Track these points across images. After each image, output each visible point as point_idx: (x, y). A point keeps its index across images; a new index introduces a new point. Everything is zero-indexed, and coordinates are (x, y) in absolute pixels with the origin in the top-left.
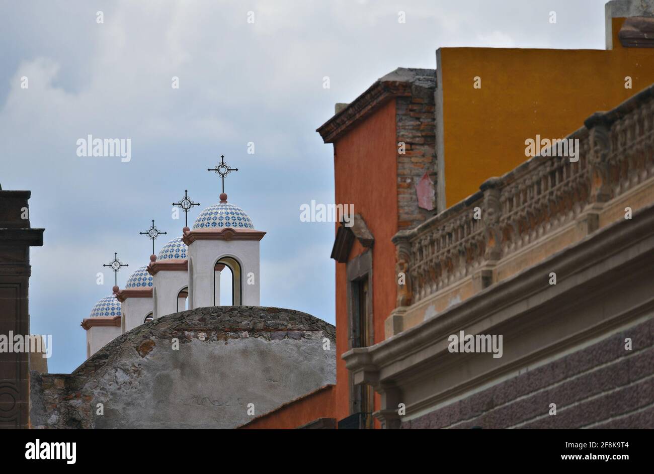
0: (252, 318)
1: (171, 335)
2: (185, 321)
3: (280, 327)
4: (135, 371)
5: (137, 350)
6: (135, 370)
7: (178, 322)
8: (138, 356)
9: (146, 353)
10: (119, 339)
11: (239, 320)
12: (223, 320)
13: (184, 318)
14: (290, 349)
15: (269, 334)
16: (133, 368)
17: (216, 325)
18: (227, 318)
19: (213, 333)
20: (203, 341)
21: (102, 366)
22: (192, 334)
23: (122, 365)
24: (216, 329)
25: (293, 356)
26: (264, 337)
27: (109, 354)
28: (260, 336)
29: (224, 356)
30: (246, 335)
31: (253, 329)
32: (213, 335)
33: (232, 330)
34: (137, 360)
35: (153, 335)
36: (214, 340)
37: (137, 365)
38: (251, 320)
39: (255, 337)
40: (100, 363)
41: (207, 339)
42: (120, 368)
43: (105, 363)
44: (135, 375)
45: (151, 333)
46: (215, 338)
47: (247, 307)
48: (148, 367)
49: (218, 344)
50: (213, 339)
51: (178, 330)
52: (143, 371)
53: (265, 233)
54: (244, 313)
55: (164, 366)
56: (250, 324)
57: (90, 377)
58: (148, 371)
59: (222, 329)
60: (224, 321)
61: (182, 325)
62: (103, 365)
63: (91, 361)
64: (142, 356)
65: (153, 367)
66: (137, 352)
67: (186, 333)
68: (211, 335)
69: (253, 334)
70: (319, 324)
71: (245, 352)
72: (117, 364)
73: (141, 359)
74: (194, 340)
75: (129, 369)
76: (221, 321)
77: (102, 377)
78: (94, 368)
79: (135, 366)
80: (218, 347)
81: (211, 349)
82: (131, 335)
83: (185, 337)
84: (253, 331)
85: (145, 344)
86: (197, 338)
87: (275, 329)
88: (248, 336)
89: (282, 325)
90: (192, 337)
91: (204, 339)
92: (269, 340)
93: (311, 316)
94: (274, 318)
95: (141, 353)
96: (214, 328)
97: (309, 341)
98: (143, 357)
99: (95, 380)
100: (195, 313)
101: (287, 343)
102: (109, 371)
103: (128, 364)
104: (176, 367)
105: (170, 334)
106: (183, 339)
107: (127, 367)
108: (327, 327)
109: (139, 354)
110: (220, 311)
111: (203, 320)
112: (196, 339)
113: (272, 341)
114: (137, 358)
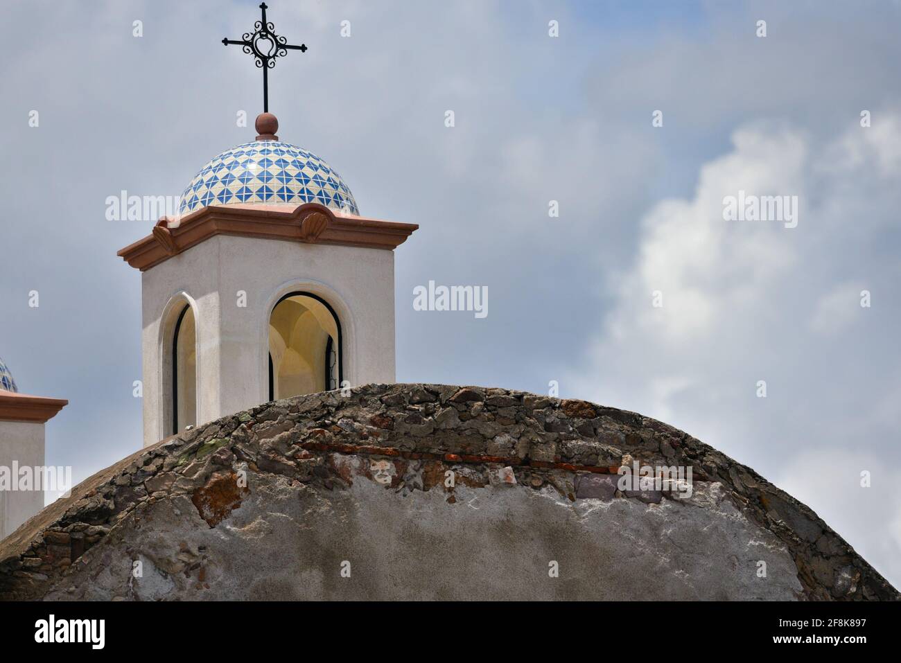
0: (523, 428)
1: (291, 463)
2: (333, 423)
3: (601, 463)
4: (190, 569)
5: (195, 500)
6: (187, 564)
7: (312, 424)
8: (197, 519)
9: (222, 514)
10: (140, 464)
11: (489, 432)
12: (443, 426)
13: (329, 413)
14: (632, 529)
15: (570, 479)
16: (184, 557)
17: (423, 441)
18: (454, 422)
19: (413, 464)
20: (387, 487)
21: (91, 544)
22: (355, 462)
23: (153, 546)
24: (421, 454)
25: (642, 553)
26: (555, 486)
27: (112, 506)
28: (545, 483)
29: (447, 537)
30: (507, 477)
31: (527, 461)
32: (412, 472)
33: (465, 459)
34: (196, 534)
35: (240, 459)
36: (416, 486)
37: (195, 550)
38: (522, 435)
39: (535, 488)
40: (87, 535)
41: (396, 482)
42: (148, 556)
43: (102, 534)
44: (190, 580)
45: (234, 450)
46: (419, 480)
47: (508, 393)
48: (227, 558)
49: (428, 499)
50: (412, 483)
51: (314, 449)
52: (212, 567)
53: (416, 227)
54: (501, 411)
55: (275, 555)
56: (518, 446)
57: (57, 576)
58: (228, 569)
59: (437, 457)
60: (444, 431)
61: (322, 432)
62: (97, 541)
63: (59, 528)
64: (209, 522)
65: (244, 557)
66: (194, 509)
67: (338, 458)
68: (406, 472)
69: (527, 476)
70: (709, 460)
71: (505, 530)
72: (138, 540)
73: (205, 528)
74: (360, 483)
75: (173, 560)
76: (435, 430)
77: (94, 578)
78: (69, 549)
79: (188, 552)
80: (428, 510)
81: (410, 512)
82: (175, 453)
83: (333, 470)
84: (527, 467)
85: (216, 483)
86: (369, 476)
87: (587, 467)
88: (514, 481)
89: (607, 455)
90: (353, 473)
91: (389, 480)
92: (573, 500)
93: (687, 436)
94: (584, 433)
95: (208, 512)
96: (414, 451)
97: (682, 509)
98: (212, 524)
99: (73, 589)
100: (361, 400)
101: (622, 512)
102: (115, 562)
103: (169, 542)
104: (309, 563)
105: (289, 458)
106: (327, 477)
107: (167, 553)
108: (732, 471)
109: (201, 513)
110: (432, 397)
111: (382, 422)
112: (366, 479)
113: (584, 503)
114: (196, 526)
